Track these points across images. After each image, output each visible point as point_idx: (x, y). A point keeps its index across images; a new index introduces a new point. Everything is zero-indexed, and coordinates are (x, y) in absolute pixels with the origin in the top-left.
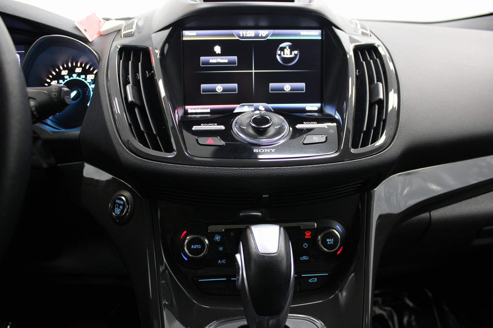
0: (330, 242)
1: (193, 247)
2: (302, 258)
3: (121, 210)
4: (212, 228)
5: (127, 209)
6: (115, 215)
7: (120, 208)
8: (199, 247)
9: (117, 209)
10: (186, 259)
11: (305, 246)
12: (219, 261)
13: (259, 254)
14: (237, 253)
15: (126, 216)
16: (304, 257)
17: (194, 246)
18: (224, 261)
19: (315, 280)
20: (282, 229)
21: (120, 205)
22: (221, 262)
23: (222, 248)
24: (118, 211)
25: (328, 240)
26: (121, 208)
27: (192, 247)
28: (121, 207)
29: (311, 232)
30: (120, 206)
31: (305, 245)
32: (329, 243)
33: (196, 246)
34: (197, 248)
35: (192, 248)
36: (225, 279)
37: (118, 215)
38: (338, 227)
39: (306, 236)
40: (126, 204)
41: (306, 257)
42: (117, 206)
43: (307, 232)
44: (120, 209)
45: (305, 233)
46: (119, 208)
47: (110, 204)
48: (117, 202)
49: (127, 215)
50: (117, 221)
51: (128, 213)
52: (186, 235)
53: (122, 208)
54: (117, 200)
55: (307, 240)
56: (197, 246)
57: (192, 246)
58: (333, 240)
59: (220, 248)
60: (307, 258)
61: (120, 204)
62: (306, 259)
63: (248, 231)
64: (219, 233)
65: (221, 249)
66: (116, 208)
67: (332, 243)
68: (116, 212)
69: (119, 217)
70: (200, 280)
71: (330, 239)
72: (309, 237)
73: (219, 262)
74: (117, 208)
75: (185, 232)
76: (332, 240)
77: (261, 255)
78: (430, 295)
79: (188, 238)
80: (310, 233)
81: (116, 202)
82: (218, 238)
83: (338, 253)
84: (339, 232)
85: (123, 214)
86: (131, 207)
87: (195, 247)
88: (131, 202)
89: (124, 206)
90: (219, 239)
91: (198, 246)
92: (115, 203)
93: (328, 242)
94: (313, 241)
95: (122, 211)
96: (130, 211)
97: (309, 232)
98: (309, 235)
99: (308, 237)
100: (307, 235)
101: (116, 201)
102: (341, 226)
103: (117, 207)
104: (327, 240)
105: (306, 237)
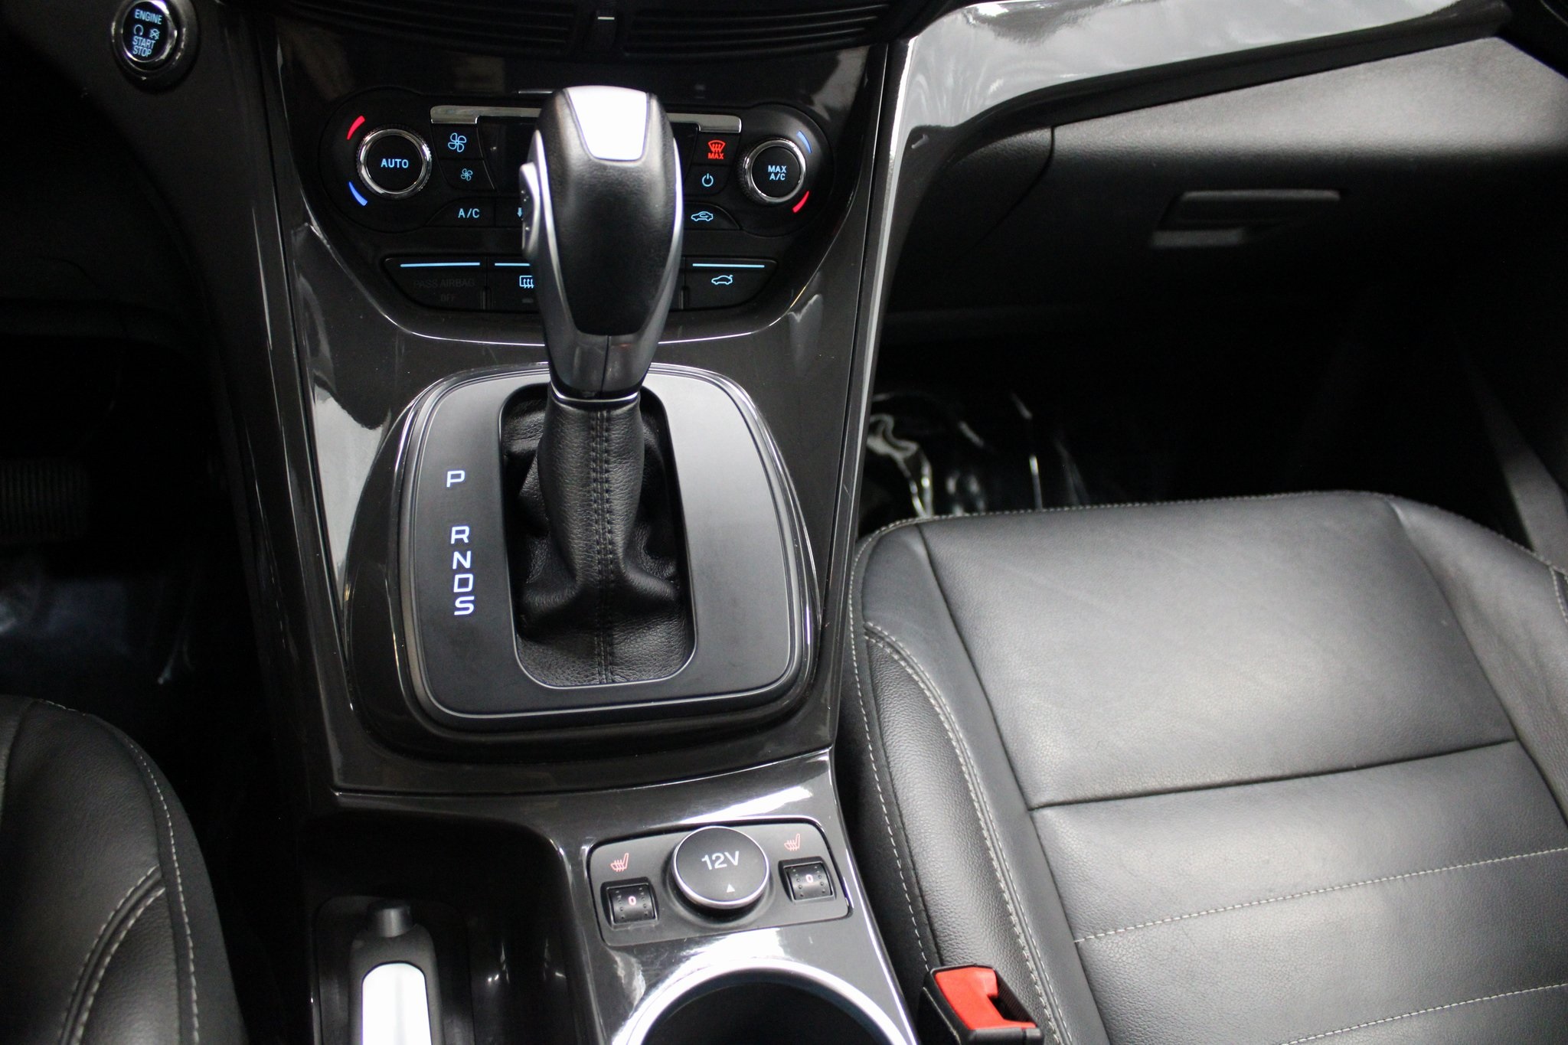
0: (776, 174)
1: (385, 164)
2: (696, 217)
3: (154, 42)
4: (439, 113)
5: (174, 42)
6: (135, 59)
7: (151, 36)
8: (405, 164)
9: (141, 38)
10: (363, 202)
11: (708, 180)
12: (462, 210)
13: (590, 160)
14: (525, 161)
15: (174, 63)
16: (701, 214)
17: (389, 160)
18: (474, 212)
19: (728, 280)
20: (655, 104)
21: (149, 26)
22: (466, 213)
23: (469, 173)
24: (143, 46)
25: (771, 169)
26: (154, 37)
27: (384, 162)
28: (155, 34)
29: (724, 144)
30: (152, 31)
31: (706, 179)
32: (772, 177)
33: (396, 162)
34: (398, 166)
35: (384, 166)
36: (478, 264)
37: (145, 58)
38: (800, 135)
39: (711, 152)
40: (171, 24)
41: (707, 214)
42: (138, 30)
43: (715, 143)
44: (151, 39)
45: (709, 143)
46: (146, 35)
47: (114, 24)
48: (138, 16)
49: (177, 58)
50: (144, 78)
51: (179, 54)
52: (363, 131)
53: (157, 38)
54: (138, 10)
55: (714, 166)
56: (398, 160)
57: (384, 160)
58: (786, 169)
59: (464, 172)
60: (710, 217)
61: (152, 25)
62: (708, 218)
63: (560, 101)
64: (461, 129)
65: (467, 175)
66: (138, 35)
67: (783, 177)
68: (138, 49)
69: (147, 65)
70: (402, 266)
71: (778, 167)
72: (719, 156)
73: (460, 214)
74: (141, 36)
75: (360, 120)
76: (781, 169)
77: (596, 163)
78: (1027, 414)
79: (368, 138)
80: (722, 145)
81: (136, 17)
82: (457, 143)
83: (796, 209)
84: (804, 150)
85: (163, 57)
86: (189, 35)
87: (391, 164)
88: (186, 17)
89: (163, 28)
90: (460, 147)
91: (401, 163)
92: (130, 22)
93: (771, 173)
94: (729, 170)
95: (158, 48)
96: (185, 45)
97: (718, 143)
98: (720, 150)
99: (717, 156)
100: (713, 149)
101: (137, 13)
102: (809, 134)
103: (141, 34)
104: (770, 167)
105: (710, 156)
